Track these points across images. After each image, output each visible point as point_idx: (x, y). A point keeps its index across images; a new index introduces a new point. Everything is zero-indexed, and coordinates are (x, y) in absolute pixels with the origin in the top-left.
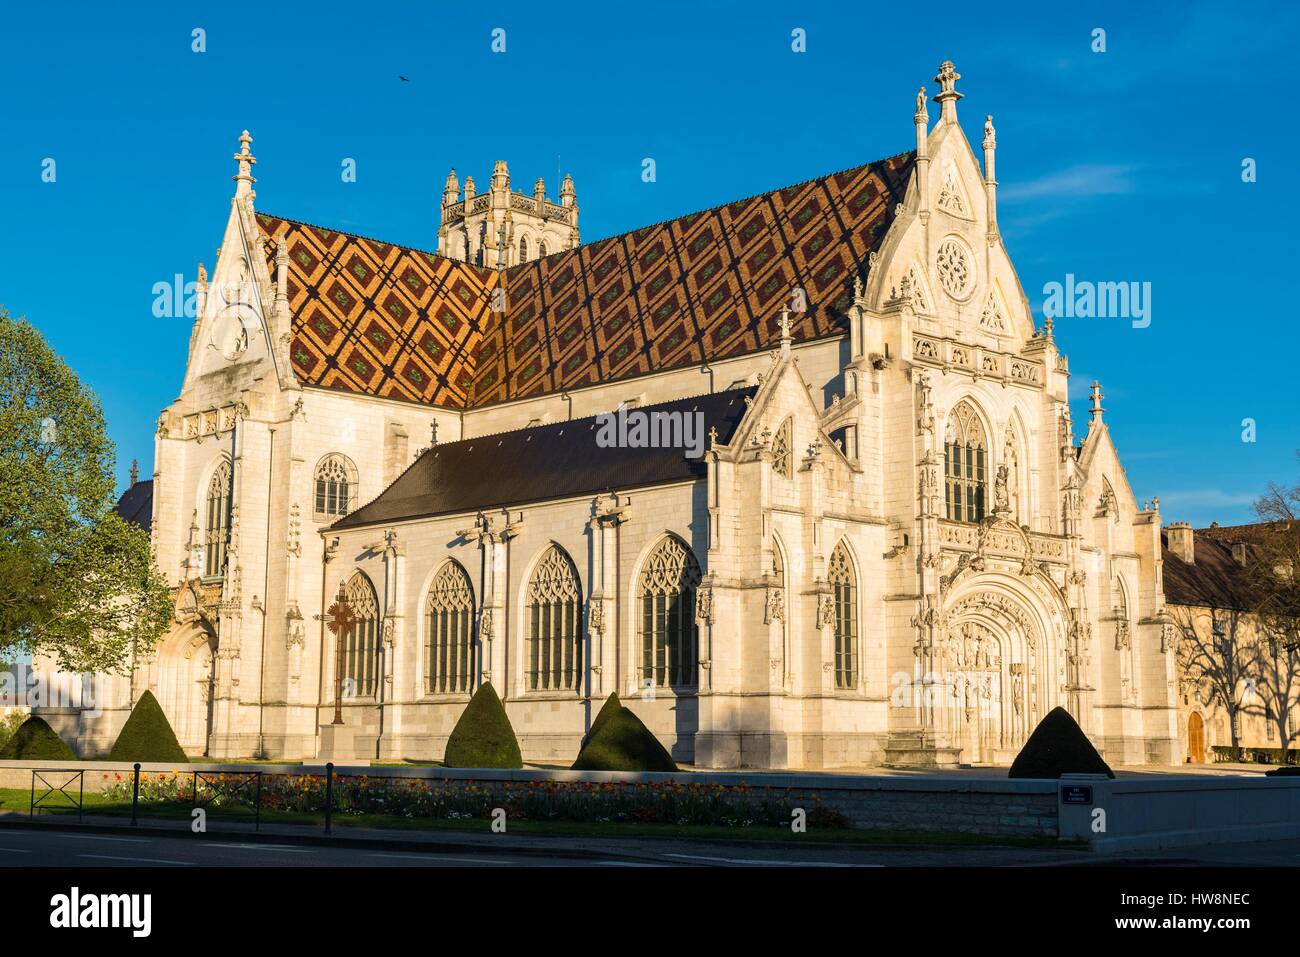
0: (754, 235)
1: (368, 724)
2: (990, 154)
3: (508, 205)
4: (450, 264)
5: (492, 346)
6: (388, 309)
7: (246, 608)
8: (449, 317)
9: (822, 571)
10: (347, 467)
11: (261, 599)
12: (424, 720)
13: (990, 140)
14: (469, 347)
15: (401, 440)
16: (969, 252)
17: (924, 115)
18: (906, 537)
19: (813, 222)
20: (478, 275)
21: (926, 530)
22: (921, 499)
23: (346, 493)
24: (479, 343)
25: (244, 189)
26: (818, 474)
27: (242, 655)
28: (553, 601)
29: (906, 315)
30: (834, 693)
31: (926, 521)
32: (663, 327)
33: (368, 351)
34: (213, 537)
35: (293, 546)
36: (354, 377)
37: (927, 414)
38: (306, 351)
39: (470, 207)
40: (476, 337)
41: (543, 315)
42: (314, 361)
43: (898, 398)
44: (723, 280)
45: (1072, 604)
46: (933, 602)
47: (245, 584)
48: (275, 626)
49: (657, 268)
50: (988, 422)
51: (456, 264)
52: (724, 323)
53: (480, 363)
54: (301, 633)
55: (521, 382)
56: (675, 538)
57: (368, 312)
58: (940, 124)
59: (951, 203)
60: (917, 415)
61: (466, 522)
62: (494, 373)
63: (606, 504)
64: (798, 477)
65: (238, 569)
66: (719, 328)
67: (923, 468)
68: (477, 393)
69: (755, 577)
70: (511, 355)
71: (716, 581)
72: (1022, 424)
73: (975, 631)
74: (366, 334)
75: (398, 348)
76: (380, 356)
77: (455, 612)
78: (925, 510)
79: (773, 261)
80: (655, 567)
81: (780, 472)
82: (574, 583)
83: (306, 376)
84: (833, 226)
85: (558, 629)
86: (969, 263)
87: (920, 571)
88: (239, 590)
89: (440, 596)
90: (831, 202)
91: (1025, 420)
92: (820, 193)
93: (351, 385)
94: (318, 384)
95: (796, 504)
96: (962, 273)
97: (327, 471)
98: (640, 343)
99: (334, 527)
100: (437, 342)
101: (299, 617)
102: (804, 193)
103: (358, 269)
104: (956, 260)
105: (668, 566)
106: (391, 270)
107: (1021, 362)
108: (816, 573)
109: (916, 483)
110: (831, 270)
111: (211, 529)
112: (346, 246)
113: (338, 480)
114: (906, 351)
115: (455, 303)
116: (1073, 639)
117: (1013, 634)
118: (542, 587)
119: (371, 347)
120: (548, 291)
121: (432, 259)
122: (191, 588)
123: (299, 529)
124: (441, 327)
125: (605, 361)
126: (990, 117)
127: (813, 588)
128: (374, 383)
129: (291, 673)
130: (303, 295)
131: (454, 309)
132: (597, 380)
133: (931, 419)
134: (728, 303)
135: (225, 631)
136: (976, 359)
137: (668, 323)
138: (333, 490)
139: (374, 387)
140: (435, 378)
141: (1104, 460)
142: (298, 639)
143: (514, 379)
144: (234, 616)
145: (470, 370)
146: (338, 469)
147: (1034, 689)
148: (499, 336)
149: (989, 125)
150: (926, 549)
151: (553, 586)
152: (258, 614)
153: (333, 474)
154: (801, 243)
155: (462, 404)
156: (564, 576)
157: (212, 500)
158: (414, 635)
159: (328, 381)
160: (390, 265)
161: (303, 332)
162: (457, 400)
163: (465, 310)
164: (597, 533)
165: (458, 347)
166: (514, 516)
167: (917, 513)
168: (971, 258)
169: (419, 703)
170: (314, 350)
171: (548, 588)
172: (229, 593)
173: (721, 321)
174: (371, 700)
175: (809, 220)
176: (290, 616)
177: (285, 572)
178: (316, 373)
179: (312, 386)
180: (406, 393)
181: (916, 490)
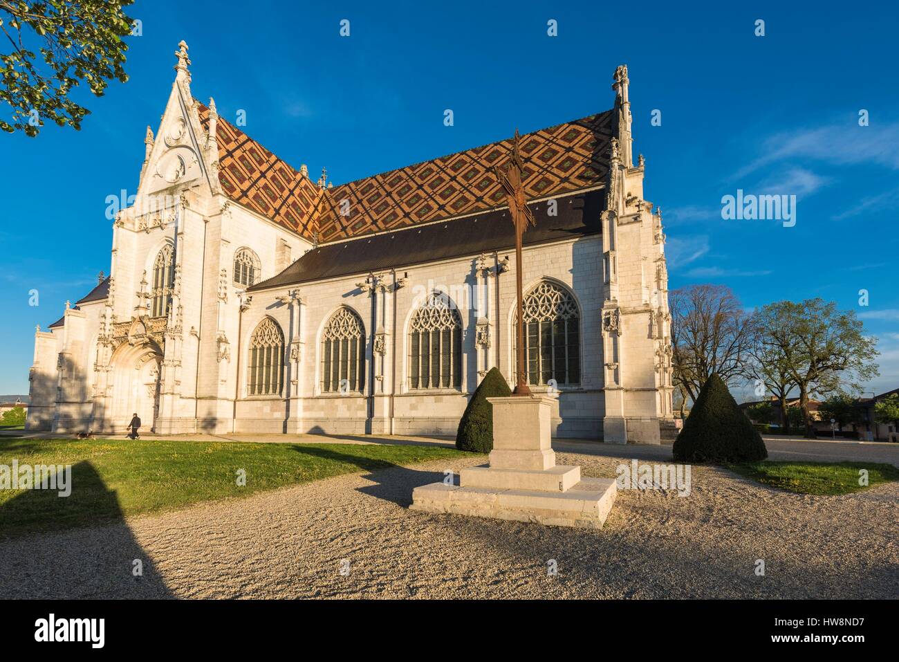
1: (276, 411)
7: (186, 334)
10: (254, 259)
11: (197, 329)
12: (322, 409)
15: (287, 248)
19: (538, 148)
23: (253, 273)
27: (182, 364)
32: (450, 198)
33: (265, 197)
34: (158, 293)
35: (222, 296)
36: (258, 206)
38: (227, 180)
40: (317, 214)
42: (234, 189)
47: (184, 318)
48: (208, 347)
49: (432, 177)
54: (228, 352)
57: (263, 178)
65: (180, 307)
74: (262, 188)
75: (281, 202)
76: (273, 204)
77: (346, 340)
83: (229, 194)
88: (181, 321)
89: (333, 330)
93: (257, 209)
94: (237, 201)
97: (242, 258)
98: (435, 206)
99: (247, 291)
100: (300, 208)
101: (226, 342)
106: (273, 165)
111: (156, 288)
113: (248, 265)
122: (141, 321)
123: (226, 285)
124: (300, 202)
128: (270, 214)
129: (221, 378)
135: (169, 349)
137: (452, 197)
138: (245, 269)
139: (271, 216)
140: (301, 224)
142: (225, 356)
144: (177, 339)
146: (249, 259)
152: (195, 339)
157: (157, 270)
158: (314, 354)
159: (243, 201)
160: (272, 162)
169: (318, 398)
170: (233, 183)
172: (172, 323)
174: (278, 397)
176: (220, 341)
177: (216, 312)
178: (235, 195)
179: (233, 200)
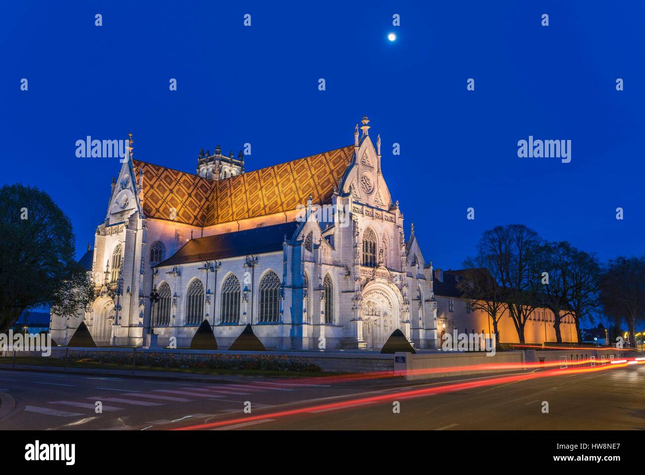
0: (301, 171)
1: (166, 334)
2: (379, 146)
3: (220, 159)
5: (213, 206)
6: (178, 193)
7: (125, 293)
8: (198, 196)
9: (321, 283)
10: (162, 246)
11: (130, 290)
12: (185, 332)
13: (379, 142)
14: (205, 206)
16: (371, 178)
18: (349, 272)
20: (209, 182)
21: (356, 269)
23: (162, 255)
24: (209, 205)
27: (123, 309)
28: (230, 293)
30: (324, 323)
31: (356, 266)
32: (270, 201)
34: (114, 269)
35: (142, 272)
36: (165, 215)
38: (148, 206)
41: (230, 196)
42: (151, 210)
44: (291, 186)
45: (404, 294)
47: (124, 285)
48: (135, 300)
49: (269, 181)
50: (377, 234)
51: (202, 178)
53: (208, 212)
54: (144, 302)
55: (223, 218)
56: (271, 271)
57: (171, 194)
59: (366, 162)
60: (353, 231)
61: (202, 265)
62: (213, 215)
63: (250, 258)
64: (314, 251)
65: (122, 279)
66: (289, 201)
67: (355, 249)
68: (207, 222)
69: (299, 284)
70: (219, 209)
71: (285, 286)
72: (388, 235)
73: (372, 303)
75: (181, 206)
77: (197, 296)
78: (356, 263)
79: (307, 180)
80: (265, 281)
81: (308, 249)
82: (238, 287)
83: (148, 214)
84: (327, 169)
85: (232, 302)
86: (372, 182)
87: (354, 283)
89: (192, 290)
90: (327, 161)
92: (323, 158)
93: (163, 217)
94: (153, 217)
97: (155, 247)
98: (262, 206)
99: (157, 266)
100: (194, 205)
101: (143, 297)
103: (168, 179)
105: (269, 281)
106: (179, 180)
110: (326, 183)
112: (164, 171)
113: (159, 250)
114: (350, 210)
116: (404, 306)
119: (171, 206)
123: (144, 267)
124: (196, 200)
127: (318, 288)
130: (148, 187)
131: (201, 194)
132: (248, 217)
133: (358, 232)
134: (292, 193)
136: (373, 213)
137: (272, 199)
138: (157, 253)
140: (193, 216)
141: (415, 247)
143: (220, 217)
145: (205, 214)
146: (159, 246)
147: (391, 323)
148: (215, 203)
149: (379, 137)
150: (356, 276)
151: (230, 287)
152: (129, 296)
154: (317, 174)
155: (202, 225)
156: (234, 284)
157: (114, 257)
159: (156, 216)
161: (148, 200)
163: (204, 194)
165: (201, 206)
166: (218, 264)
167: (353, 264)
169: (184, 327)
170: (152, 206)
174: (168, 326)
175: (319, 167)
176: (140, 296)
177: (138, 281)
178: (152, 214)
179: (150, 218)
180: (183, 221)
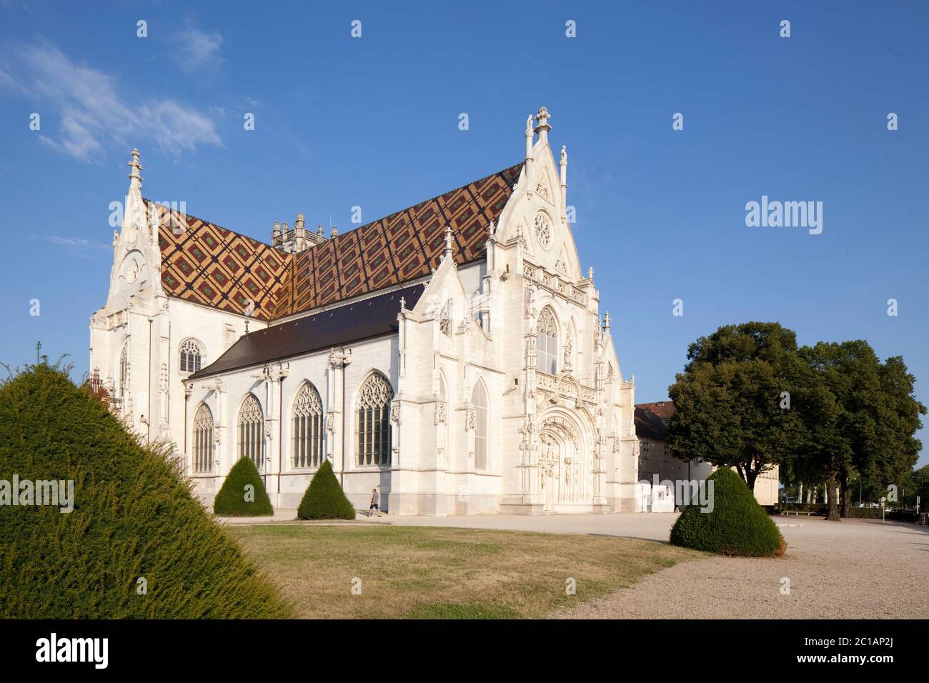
0: (428, 218)
1: (209, 487)
2: (564, 167)
3: (304, 236)
4: (264, 247)
5: (287, 290)
6: (226, 264)
7: (136, 422)
8: (263, 274)
9: (468, 396)
10: (199, 347)
11: (146, 416)
13: (564, 160)
14: (274, 290)
15: (230, 332)
16: (551, 224)
17: (530, 131)
18: (516, 381)
19: (462, 207)
20: (280, 255)
21: (529, 375)
22: (526, 358)
23: (200, 361)
24: (279, 288)
25: (135, 184)
26: (467, 338)
28: (306, 415)
29: (520, 248)
30: (474, 470)
31: (529, 370)
32: (376, 270)
33: (213, 284)
35: (163, 387)
36: (203, 296)
37: (532, 306)
38: (172, 278)
39: (285, 237)
40: (278, 286)
41: (313, 272)
42: (177, 284)
43: (514, 296)
44: (410, 242)
45: (598, 426)
46: (532, 418)
47: (135, 408)
48: (155, 432)
49: (373, 243)
50: (558, 322)
51: (268, 247)
52: (410, 263)
53: (279, 298)
55: (299, 304)
56: (377, 374)
57: (214, 263)
58: (538, 143)
59: (542, 192)
60: (526, 307)
61: (258, 372)
62: (286, 302)
63: (337, 355)
64: (455, 338)
66: (408, 266)
67: (528, 339)
68: (277, 313)
69: (429, 395)
70: (295, 293)
71: (403, 397)
72: (574, 326)
73: (548, 439)
74: (212, 275)
75: (232, 284)
76: (220, 287)
77: (253, 424)
78: (529, 364)
79: (439, 229)
80: (366, 392)
81: (444, 333)
82: (318, 405)
83: (171, 291)
84: (474, 207)
85: (310, 432)
86: (551, 229)
87: (525, 401)
88: (132, 410)
89: (245, 415)
90: (472, 196)
91: (576, 323)
92: (466, 194)
93: (201, 299)
94: (179, 296)
95: (453, 354)
96: (547, 235)
97: (187, 347)
98: (363, 279)
99: (191, 378)
100: (255, 285)
101: (167, 427)
102: (456, 194)
103: (209, 240)
104: (544, 226)
105: (374, 391)
106: (229, 244)
107: (576, 290)
108: (465, 397)
109: (524, 348)
110: (473, 229)
112: (201, 227)
113: (194, 354)
114: (520, 269)
115: (267, 267)
116: (598, 445)
117: (567, 442)
118: (300, 408)
119: (215, 282)
120: (316, 261)
121: (254, 243)
123: (167, 378)
124: (258, 277)
125: (344, 290)
126: (564, 147)
127: (463, 406)
128: (215, 301)
130: (172, 248)
131: (266, 270)
132: (339, 298)
133: (534, 309)
134: (413, 253)
136: (554, 284)
137: (378, 267)
138: (191, 358)
139: (216, 303)
140: (253, 303)
141: (609, 354)
143: (296, 304)
145: (273, 301)
146: (195, 347)
147: (577, 472)
148: (290, 285)
149: (563, 151)
150: (529, 387)
151: (307, 407)
152: (144, 426)
153: (191, 349)
154: (455, 218)
155: (269, 318)
156: (313, 400)
159: (186, 295)
160: (229, 241)
161: (171, 267)
162: (266, 316)
163: (272, 271)
164: (331, 372)
165: (267, 289)
166: (285, 365)
167: (523, 367)
168: (552, 227)
170: (178, 278)
171: (304, 408)
173: (409, 262)
175: (459, 207)
177: (159, 402)
178: (178, 291)
179: (174, 297)
180: (235, 308)
181: (523, 352)
